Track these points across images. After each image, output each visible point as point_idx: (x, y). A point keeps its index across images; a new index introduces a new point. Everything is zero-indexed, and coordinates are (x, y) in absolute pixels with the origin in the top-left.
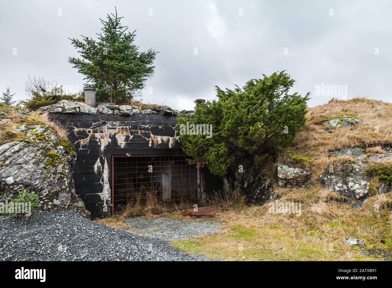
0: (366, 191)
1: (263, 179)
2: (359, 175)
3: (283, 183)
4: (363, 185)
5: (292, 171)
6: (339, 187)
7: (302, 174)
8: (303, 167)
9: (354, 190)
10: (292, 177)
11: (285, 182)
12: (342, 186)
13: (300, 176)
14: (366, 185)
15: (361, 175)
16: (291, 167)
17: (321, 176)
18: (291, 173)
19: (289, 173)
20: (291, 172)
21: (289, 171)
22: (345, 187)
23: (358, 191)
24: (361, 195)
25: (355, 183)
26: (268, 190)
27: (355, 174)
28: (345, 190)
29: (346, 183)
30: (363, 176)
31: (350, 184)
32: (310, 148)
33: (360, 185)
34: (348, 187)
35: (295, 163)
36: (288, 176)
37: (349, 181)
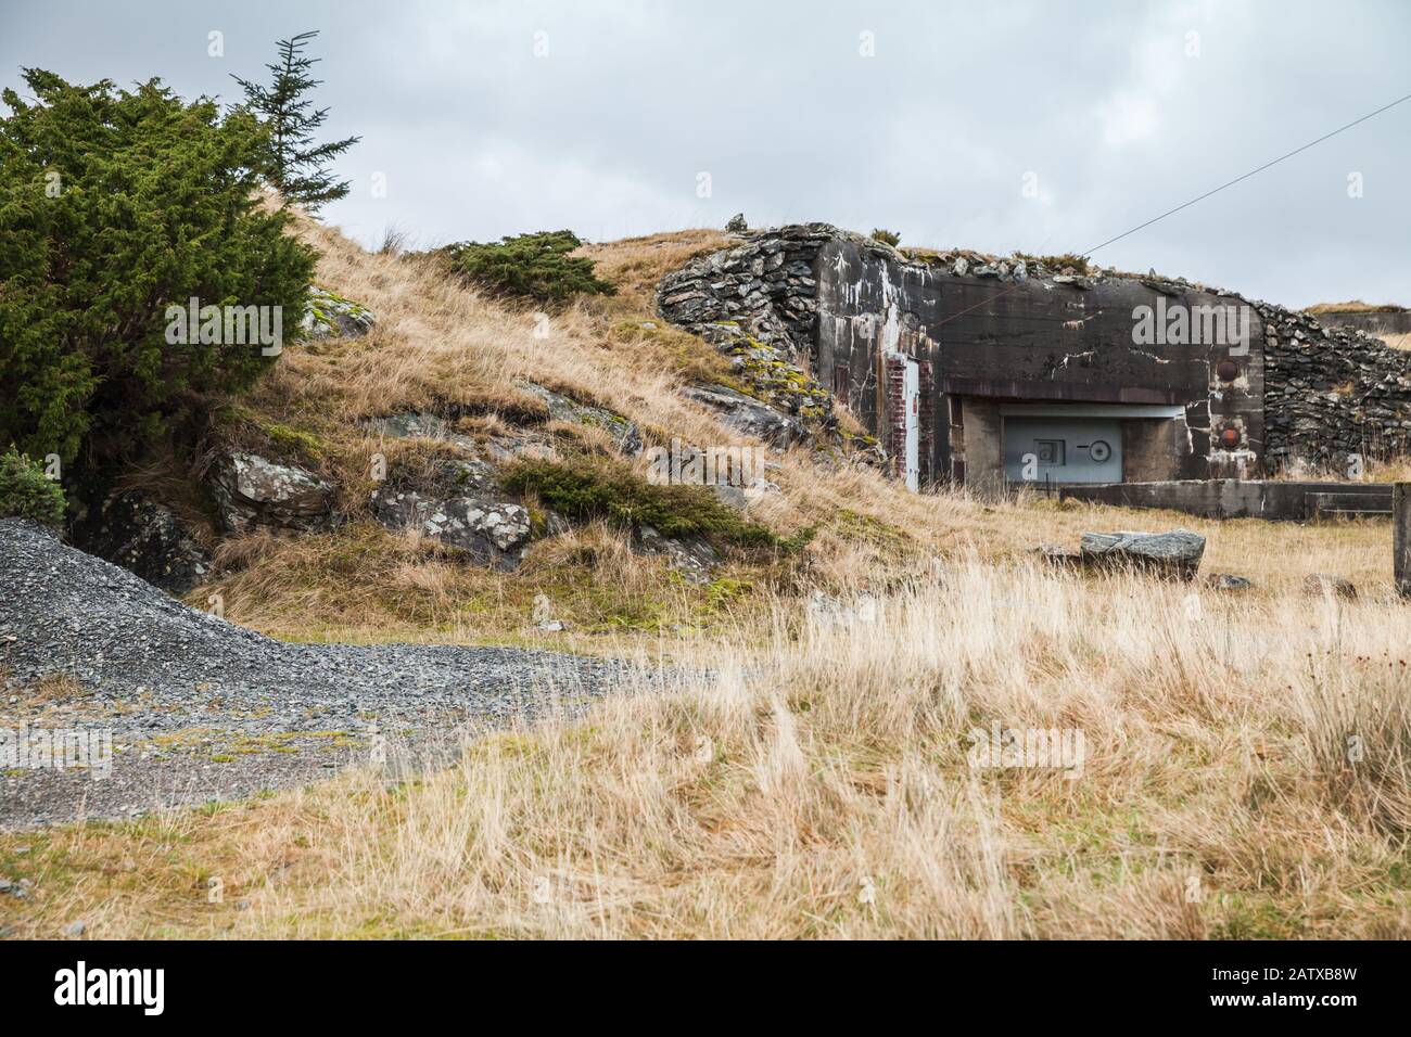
0: (524, 529)
1: (136, 506)
2: (486, 492)
3: (246, 517)
4: (514, 515)
5: (285, 477)
6: (438, 524)
7: (318, 487)
8: (308, 464)
9: (491, 529)
10: (285, 497)
11: (254, 514)
12: (447, 522)
13: (311, 493)
14: (519, 514)
15: (490, 492)
16: (278, 464)
17: (375, 494)
18: (284, 483)
19: (277, 483)
20: (285, 479)
21: (276, 476)
22: (458, 525)
23: (503, 530)
24: (512, 539)
25: (488, 512)
26: (173, 544)
27: (475, 488)
28: (457, 531)
29: (460, 513)
30: (496, 493)
31: (473, 515)
32: (297, 401)
33: (504, 514)
34: (466, 523)
35: (283, 451)
36: (276, 493)
37: (466, 508)
